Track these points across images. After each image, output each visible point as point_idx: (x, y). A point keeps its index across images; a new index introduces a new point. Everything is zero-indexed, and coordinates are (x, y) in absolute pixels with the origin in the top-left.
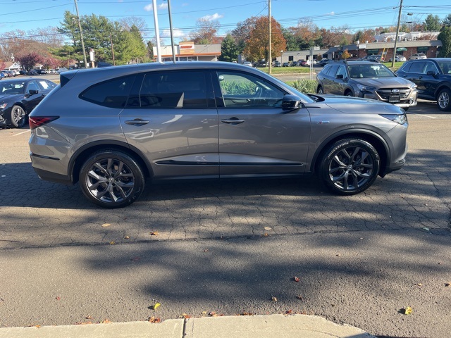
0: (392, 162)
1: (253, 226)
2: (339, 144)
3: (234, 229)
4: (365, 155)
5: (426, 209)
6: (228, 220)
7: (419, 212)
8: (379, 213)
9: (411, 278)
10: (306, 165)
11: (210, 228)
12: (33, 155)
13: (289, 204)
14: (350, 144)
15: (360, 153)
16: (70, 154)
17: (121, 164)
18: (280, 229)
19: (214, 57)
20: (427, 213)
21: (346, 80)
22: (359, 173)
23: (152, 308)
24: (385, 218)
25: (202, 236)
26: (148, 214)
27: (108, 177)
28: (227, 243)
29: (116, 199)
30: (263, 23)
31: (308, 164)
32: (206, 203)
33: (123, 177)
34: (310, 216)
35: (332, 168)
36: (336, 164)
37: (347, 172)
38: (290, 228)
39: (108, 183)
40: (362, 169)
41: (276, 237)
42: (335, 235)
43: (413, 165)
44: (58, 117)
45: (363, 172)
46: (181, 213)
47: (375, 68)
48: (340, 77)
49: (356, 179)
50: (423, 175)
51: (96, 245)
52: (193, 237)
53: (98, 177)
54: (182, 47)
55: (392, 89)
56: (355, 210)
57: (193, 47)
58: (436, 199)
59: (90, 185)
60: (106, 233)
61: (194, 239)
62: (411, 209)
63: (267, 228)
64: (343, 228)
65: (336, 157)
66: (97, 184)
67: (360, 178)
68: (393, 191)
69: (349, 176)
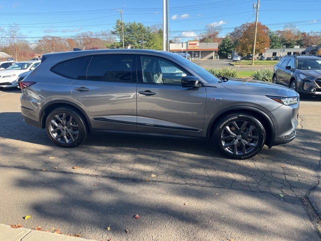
0: (276, 136)
1: (144, 173)
2: (230, 117)
3: (130, 173)
4: (252, 128)
5: (295, 179)
6: (131, 166)
7: (288, 181)
8: (251, 176)
9: (229, 233)
10: (203, 131)
11: (114, 170)
12: (23, 107)
14: (239, 118)
15: (248, 126)
16: (40, 108)
17: (71, 117)
18: (162, 178)
19: (212, 52)
20: (295, 183)
21: (293, 71)
22: (247, 143)
23: (24, 218)
24: (253, 181)
25: (104, 174)
26: (84, 154)
27: (63, 126)
28: (115, 182)
29: (67, 141)
30: (251, 28)
31: (205, 131)
33: (73, 127)
34: (193, 171)
35: (224, 135)
36: (227, 133)
37: (237, 140)
39: (63, 130)
40: (251, 140)
41: (155, 182)
42: (199, 188)
43: (315, 142)
44: (35, 83)
45: (252, 142)
46: (104, 156)
47: (320, 62)
48: (288, 68)
49: (244, 148)
50: (316, 151)
52: (97, 174)
53: (56, 125)
54: (190, 44)
56: (233, 171)
57: (198, 45)
58: (312, 172)
59: (52, 130)
60: (47, 163)
61: (96, 176)
62: (283, 177)
63: (153, 176)
64: (212, 184)
65: (228, 128)
66: (56, 129)
67: (247, 147)
68: (279, 161)
69: (238, 143)
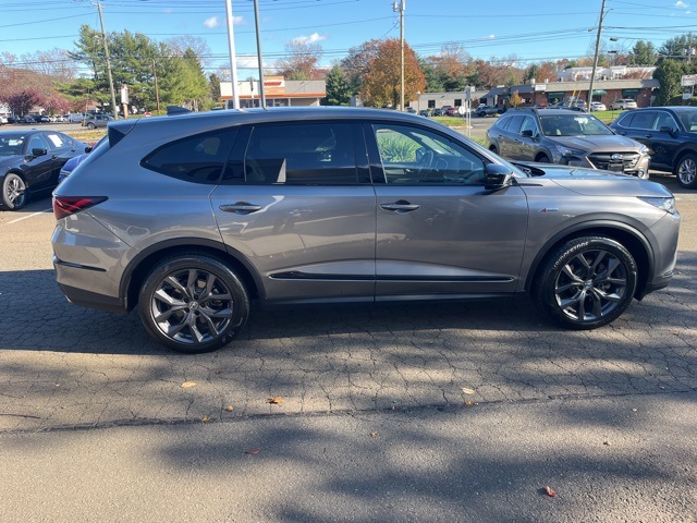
0: (656, 276)
2: (573, 245)
3: (411, 391)
4: (614, 264)
6: (396, 375)
8: (646, 361)
10: (517, 279)
11: (369, 391)
12: (59, 262)
13: (492, 346)
14: (591, 245)
15: (605, 262)
16: (125, 262)
17: (212, 278)
19: (316, 99)
21: (537, 139)
22: (603, 293)
24: (658, 370)
25: (360, 406)
26: (257, 362)
27: (187, 301)
28: (404, 418)
29: (200, 338)
31: (523, 279)
32: (351, 343)
33: (213, 300)
34: (532, 367)
35: (560, 285)
36: (566, 279)
37: (584, 292)
38: (505, 389)
39: (187, 310)
40: (608, 287)
41: (488, 406)
42: (587, 403)
44: (105, 199)
45: (609, 291)
46: (312, 361)
47: (581, 121)
48: (528, 134)
49: (599, 303)
51: (177, 424)
52: (344, 407)
53: (171, 300)
54: (266, 84)
55: (611, 154)
56: (604, 357)
57: (283, 85)
59: (157, 313)
63: (467, 391)
65: (567, 267)
66: (169, 312)
67: (604, 301)
68: (657, 323)
69: (587, 297)
